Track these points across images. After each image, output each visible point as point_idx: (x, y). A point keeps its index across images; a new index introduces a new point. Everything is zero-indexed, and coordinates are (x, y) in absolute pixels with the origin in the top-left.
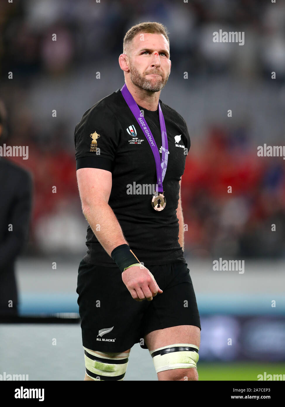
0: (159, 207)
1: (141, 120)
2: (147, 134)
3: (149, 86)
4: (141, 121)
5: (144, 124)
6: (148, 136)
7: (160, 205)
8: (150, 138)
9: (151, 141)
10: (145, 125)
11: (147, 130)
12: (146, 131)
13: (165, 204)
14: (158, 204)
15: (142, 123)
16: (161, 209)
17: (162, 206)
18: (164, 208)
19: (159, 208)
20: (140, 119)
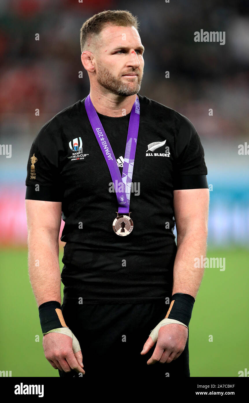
0: (123, 231)
1: (99, 130)
2: (104, 146)
3: (125, 90)
4: (99, 132)
5: (101, 135)
6: (105, 148)
7: (125, 228)
8: (107, 151)
9: (108, 154)
10: (103, 136)
11: (105, 142)
12: (103, 142)
13: (132, 228)
14: (121, 228)
15: (99, 133)
16: (127, 233)
17: (128, 230)
18: (130, 232)
19: (123, 233)
20: (97, 129)
